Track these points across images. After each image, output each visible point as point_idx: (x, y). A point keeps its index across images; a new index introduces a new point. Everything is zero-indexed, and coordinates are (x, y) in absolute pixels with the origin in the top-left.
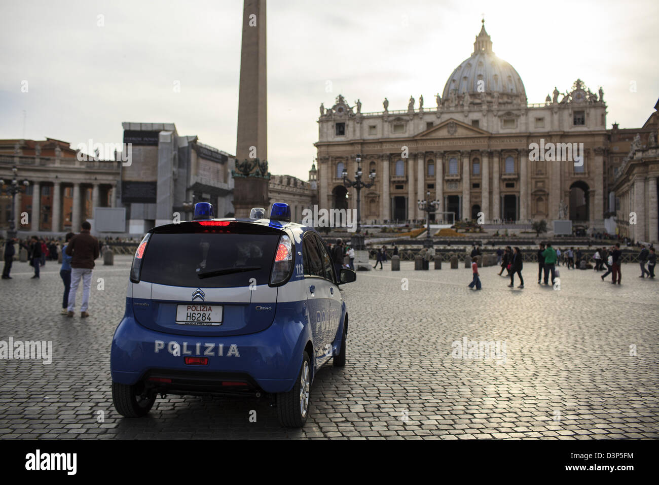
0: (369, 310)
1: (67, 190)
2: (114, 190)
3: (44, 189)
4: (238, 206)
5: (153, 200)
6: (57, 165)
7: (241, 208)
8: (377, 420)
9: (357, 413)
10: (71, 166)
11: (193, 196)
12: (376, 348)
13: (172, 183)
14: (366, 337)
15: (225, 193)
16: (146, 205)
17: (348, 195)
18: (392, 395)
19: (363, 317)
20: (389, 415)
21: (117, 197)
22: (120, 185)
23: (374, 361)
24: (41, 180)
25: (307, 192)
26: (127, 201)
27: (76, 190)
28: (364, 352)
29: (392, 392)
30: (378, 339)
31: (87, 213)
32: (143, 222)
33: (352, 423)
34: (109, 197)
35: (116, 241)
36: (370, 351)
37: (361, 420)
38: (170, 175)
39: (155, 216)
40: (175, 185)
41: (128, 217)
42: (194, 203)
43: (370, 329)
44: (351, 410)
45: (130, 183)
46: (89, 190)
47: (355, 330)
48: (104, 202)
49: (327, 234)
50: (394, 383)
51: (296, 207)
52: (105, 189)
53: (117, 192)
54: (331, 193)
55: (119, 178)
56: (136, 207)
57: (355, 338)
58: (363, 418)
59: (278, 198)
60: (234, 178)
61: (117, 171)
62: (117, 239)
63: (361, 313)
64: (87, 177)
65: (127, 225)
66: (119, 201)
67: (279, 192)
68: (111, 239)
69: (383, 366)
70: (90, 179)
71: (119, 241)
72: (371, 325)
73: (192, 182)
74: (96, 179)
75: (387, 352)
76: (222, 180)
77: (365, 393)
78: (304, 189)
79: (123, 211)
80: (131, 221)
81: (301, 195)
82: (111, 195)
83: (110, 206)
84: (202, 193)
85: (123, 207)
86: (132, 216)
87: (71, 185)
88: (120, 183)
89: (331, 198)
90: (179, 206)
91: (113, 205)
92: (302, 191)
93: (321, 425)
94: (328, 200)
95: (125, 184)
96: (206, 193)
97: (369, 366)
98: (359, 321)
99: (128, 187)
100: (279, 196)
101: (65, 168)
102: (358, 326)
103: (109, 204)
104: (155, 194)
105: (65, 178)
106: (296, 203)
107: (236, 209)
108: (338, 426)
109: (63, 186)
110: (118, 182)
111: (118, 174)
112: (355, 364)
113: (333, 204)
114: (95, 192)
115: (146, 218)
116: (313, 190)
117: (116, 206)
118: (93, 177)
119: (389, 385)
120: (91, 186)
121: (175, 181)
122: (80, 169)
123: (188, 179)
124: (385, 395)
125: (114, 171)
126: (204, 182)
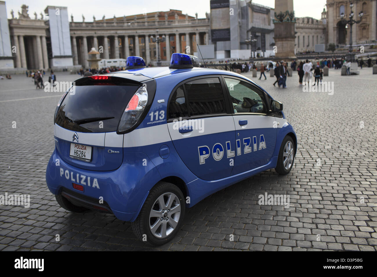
0: (349, 100)
1: (182, 37)
2: (207, 35)
3: (171, 37)
4: (277, 40)
5: (228, 39)
6: (177, 24)
7: (279, 41)
8: (336, 152)
9: (328, 149)
10: (184, 24)
11: (251, 35)
12: (347, 120)
13: (239, 28)
14: (343, 115)
15: (269, 31)
16: (225, 42)
17: (348, 26)
18: (347, 142)
19: (345, 104)
20: (343, 150)
21: (209, 39)
22: (210, 32)
23: (343, 127)
24: (170, 33)
25: (320, 27)
26: (214, 41)
27: (187, 37)
28: (340, 122)
29: (347, 141)
30: (349, 116)
31: (194, 49)
32: (224, 52)
33: (324, 153)
34: (204, 39)
35: (210, 64)
36: (343, 122)
37: (329, 152)
38: (237, 24)
39: (230, 48)
40: (240, 30)
41: (216, 50)
42: (252, 39)
43: (347, 110)
44: (325, 148)
45: (215, 30)
46: (194, 36)
47: (338, 112)
48: (202, 42)
49: (333, 52)
50: (350, 137)
51: (313, 37)
52: (202, 35)
53: (209, 36)
54: (336, 26)
55: (209, 28)
56: (220, 44)
57: (337, 116)
58: (330, 151)
59: (301, 32)
60: (274, 23)
61: (208, 24)
62: (211, 62)
63: (344, 102)
64: (192, 29)
65: (215, 54)
66: (210, 41)
67: (302, 28)
68: (207, 62)
69: (347, 129)
70: (194, 30)
71: (211, 63)
72: (348, 109)
73: (250, 27)
74: (197, 30)
75: (352, 123)
76: (267, 24)
77: (334, 141)
78: (318, 25)
79: (212, 46)
80: (217, 52)
81: (316, 29)
82: (205, 38)
83: (206, 44)
84: (255, 33)
85: (212, 44)
86: (218, 49)
87: (184, 34)
88: (210, 31)
89: (336, 29)
90: (243, 41)
91: (207, 43)
92: (316, 26)
93: (310, 153)
94: (334, 30)
95: (213, 31)
96: (258, 32)
97: (340, 129)
98: (342, 107)
99: (215, 32)
100: (303, 30)
101: (180, 25)
102: (340, 109)
103: (205, 43)
104: (230, 35)
105: (182, 31)
106: (313, 34)
107: (276, 41)
108: (317, 154)
109: (181, 35)
110: (209, 30)
111: (209, 26)
112: (333, 128)
113: (337, 32)
114: (197, 37)
115: (225, 50)
116: (323, 25)
117: (209, 44)
118: (195, 29)
119: (347, 138)
120: (194, 34)
121: (240, 27)
122: (188, 25)
123: (247, 25)
124: (344, 142)
125: (206, 24)
126: (257, 26)
